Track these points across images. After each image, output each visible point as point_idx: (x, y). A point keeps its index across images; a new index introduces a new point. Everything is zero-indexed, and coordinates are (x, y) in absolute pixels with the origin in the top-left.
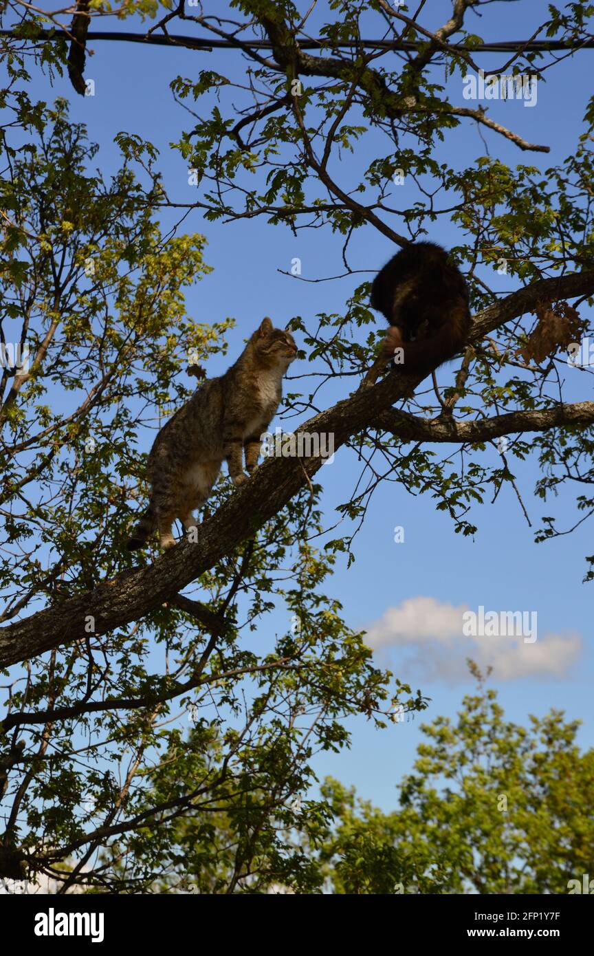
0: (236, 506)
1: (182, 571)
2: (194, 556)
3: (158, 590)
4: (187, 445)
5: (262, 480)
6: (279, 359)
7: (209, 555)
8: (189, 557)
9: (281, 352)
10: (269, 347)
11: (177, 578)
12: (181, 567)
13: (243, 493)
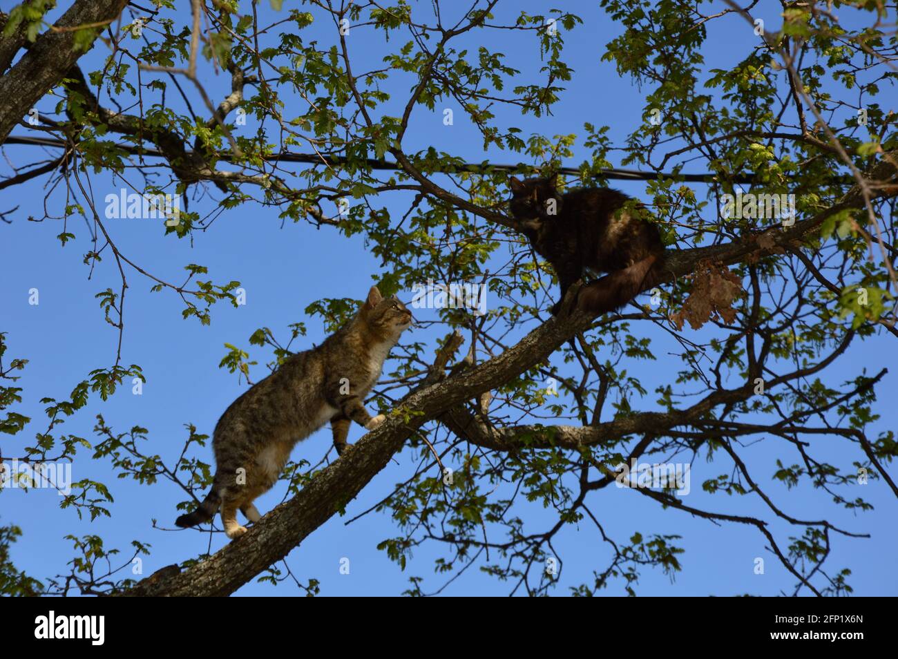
0: (326, 487)
1: (255, 560)
2: (270, 543)
3: (227, 581)
4: (271, 420)
5: (362, 458)
6: (394, 327)
7: (286, 542)
8: (265, 545)
9: (395, 320)
10: (381, 317)
11: (249, 568)
12: (255, 555)
13: (335, 473)
